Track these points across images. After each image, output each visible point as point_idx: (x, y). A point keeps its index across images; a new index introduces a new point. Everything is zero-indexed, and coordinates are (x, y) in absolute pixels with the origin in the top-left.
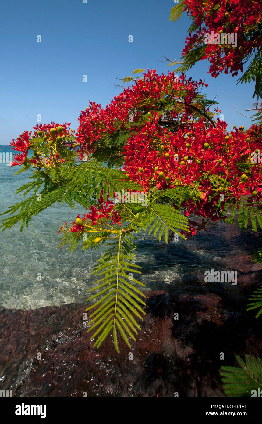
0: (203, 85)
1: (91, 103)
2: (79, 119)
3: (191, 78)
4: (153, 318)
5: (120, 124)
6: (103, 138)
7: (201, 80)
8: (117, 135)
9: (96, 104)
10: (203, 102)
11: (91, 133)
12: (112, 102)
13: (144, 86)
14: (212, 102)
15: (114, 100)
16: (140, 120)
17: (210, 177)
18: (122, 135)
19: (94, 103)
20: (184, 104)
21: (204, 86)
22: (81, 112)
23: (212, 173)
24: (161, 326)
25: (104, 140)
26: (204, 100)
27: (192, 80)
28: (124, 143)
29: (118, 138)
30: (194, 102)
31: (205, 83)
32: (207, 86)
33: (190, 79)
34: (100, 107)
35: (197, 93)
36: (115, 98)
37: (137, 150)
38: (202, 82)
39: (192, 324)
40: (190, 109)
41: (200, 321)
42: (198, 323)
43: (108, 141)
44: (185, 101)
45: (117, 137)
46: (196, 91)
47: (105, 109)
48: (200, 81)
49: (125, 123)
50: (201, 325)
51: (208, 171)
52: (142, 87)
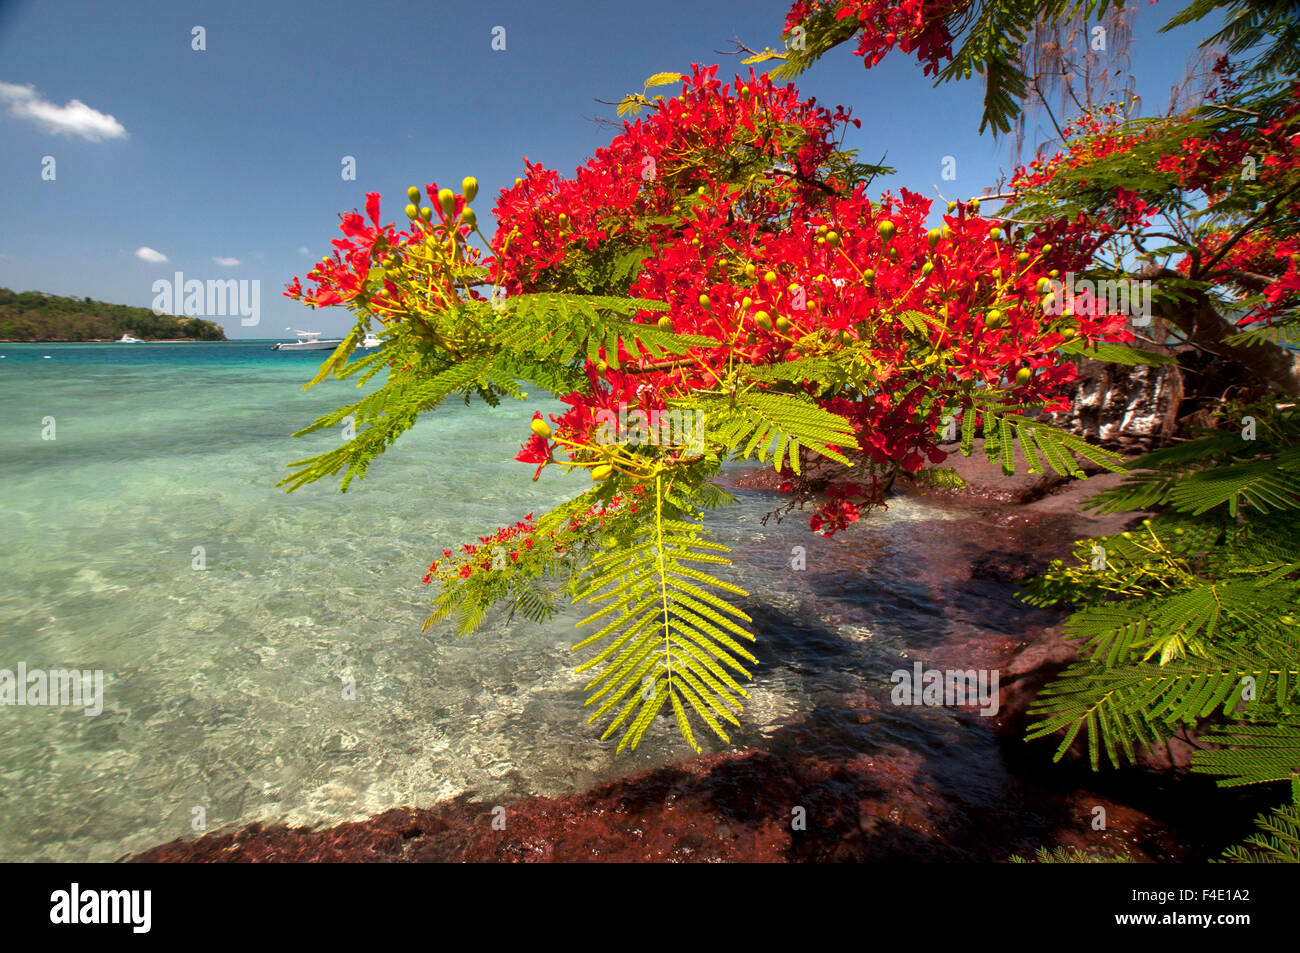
0: (847, 121)
1: (529, 165)
2: (495, 211)
3: (814, 99)
4: (728, 824)
5: (616, 223)
6: (567, 265)
7: (840, 108)
8: (609, 256)
9: (544, 169)
10: (850, 170)
11: (533, 247)
12: (591, 163)
13: (684, 115)
14: (874, 170)
15: (597, 161)
16: (677, 208)
17: (902, 318)
18: (625, 255)
19: (539, 166)
20: (796, 176)
21: (850, 124)
22: (502, 191)
23: (904, 307)
24: (754, 848)
25: (571, 269)
26: (853, 166)
27: (816, 104)
28: (630, 273)
29: (613, 265)
30: (823, 171)
31: (852, 117)
32: (858, 123)
33: (812, 101)
34: (556, 178)
35: (831, 146)
36: (599, 153)
37: (672, 292)
38: (846, 113)
39: (847, 836)
40: (812, 192)
41: (868, 824)
42: (864, 833)
43: (584, 274)
44: (798, 166)
45: (611, 260)
46: (829, 141)
47: (574, 178)
48: (837, 111)
49: (633, 220)
50: (873, 836)
51: (894, 301)
52: (679, 116)
